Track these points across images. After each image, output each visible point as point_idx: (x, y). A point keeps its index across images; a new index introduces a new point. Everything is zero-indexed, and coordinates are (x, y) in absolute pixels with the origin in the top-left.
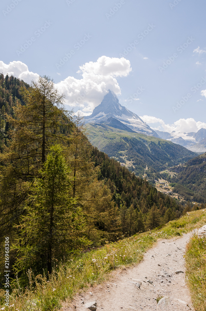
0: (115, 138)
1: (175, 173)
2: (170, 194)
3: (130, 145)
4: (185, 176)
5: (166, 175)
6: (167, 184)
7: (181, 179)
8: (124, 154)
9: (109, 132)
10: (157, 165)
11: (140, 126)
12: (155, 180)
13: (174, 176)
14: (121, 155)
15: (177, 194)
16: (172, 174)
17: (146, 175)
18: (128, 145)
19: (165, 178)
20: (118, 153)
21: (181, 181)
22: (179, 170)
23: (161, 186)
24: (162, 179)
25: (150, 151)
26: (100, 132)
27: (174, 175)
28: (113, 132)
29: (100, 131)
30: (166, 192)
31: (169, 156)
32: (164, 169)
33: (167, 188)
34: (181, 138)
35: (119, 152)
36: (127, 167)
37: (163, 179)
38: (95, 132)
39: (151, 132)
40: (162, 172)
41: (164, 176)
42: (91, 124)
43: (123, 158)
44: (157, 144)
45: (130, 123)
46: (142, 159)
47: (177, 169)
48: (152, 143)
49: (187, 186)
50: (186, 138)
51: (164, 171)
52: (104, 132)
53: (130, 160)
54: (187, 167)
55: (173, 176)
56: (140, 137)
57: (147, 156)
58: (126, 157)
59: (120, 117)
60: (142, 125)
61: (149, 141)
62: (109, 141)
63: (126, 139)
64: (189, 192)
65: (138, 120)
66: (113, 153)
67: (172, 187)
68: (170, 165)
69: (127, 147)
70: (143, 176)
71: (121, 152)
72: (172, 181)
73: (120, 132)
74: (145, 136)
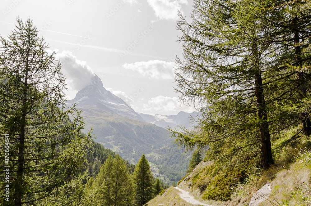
0: (101, 123)
1: (160, 155)
2: (157, 176)
3: (117, 130)
4: (169, 157)
7: (166, 160)
8: (111, 139)
9: (94, 117)
10: (144, 148)
11: (125, 110)
14: (108, 140)
15: (163, 175)
16: (157, 156)
17: (134, 159)
18: (115, 130)
20: (105, 138)
21: (166, 162)
24: (149, 162)
25: (136, 135)
27: (159, 157)
28: (99, 117)
29: (85, 116)
30: (153, 175)
32: (150, 152)
35: (106, 138)
40: (148, 155)
43: (110, 143)
44: (142, 128)
46: (129, 143)
47: (162, 151)
48: (138, 127)
50: (167, 120)
51: (150, 154)
53: (117, 145)
54: (170, 148)
55: (159, 158)
56: (126, 121)
57: (133, 139)
58: (113, 142)
59: (104, 101)
60: (127, 109)
61: (135, 125)
62: (95, 127)
63: (113, 124)
64: (173, 172)
65: (122, 104)
66: (100, 138)
67: (159, 168)
68: (155, 148)
69: (114, 131)
70: (131, 161)
71: (108, 137)
72: (157, 163)
73: (106, 116)
74: (130, 120)
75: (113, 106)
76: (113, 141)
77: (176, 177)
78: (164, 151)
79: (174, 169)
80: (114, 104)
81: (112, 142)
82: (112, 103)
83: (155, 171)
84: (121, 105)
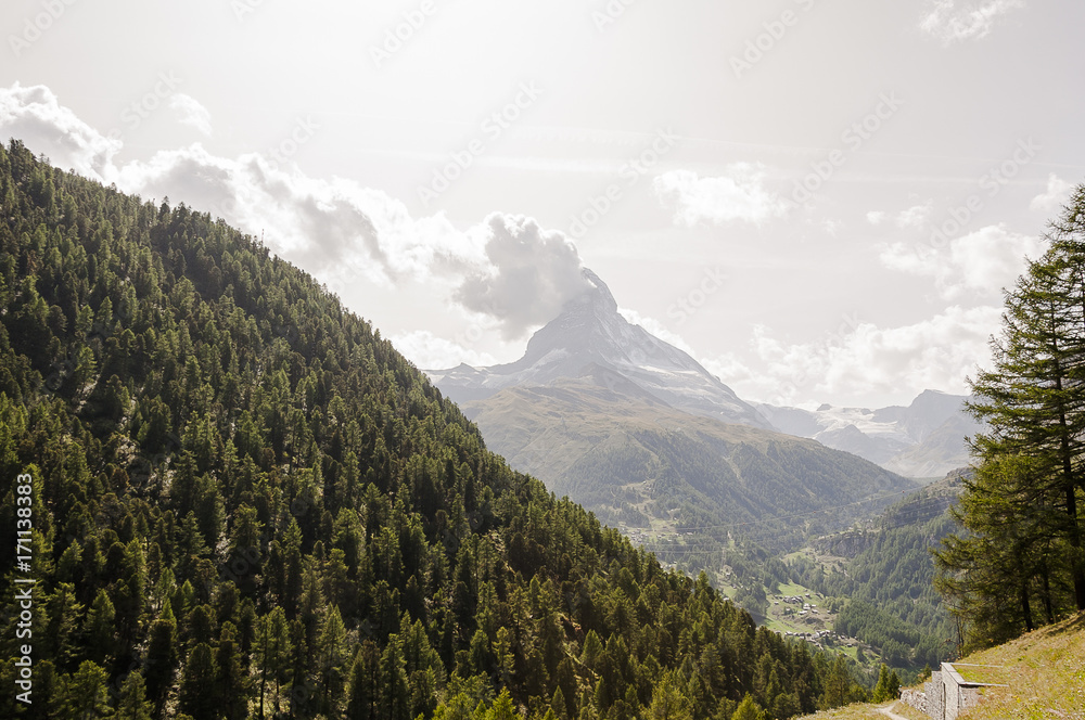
0: (607, 436)
1: (841, 559)
2: (827, 641)
3: (665, 458)
4: (877, 569)
5: (807, 566)
6: (814, 605)
7: (865, 578)
8: (644, 493)
9: (583, 414)
10: (772, 529)
11: (701, 392)
12: (765, 589)
13: (838, 569)
14: (632, 496)
15: (852, 641)
16: (829, 564)
17: (730, 568)
18: (655, 458)
19: (801, 578)
20: (620, 490)
21: (866, 587)
22: (853, 544)
23: (791, 612)
24: (791, 583)
25: (741, 480)
26: (551, 417)
27: (836, 566)
28: (600, 416)
29: (550, 413)
30: (809, 635)
31: (811, 494)
32: (796, 544)
33: (814, 616)
34: (852, 427)
35: (624, 488)
36: (656, 541)
37: (796, 582)
38: (532, 417)
39: (740, 409)
40: (790, 558)
41: (798, 575)
42: (518, 392)
43: (640, 507)
44: (765, 452)
45: (663, 384)
46: (710, 509)
47: (849, 542)
48: (747, 449)
49: (891, 605)
50: (868, 427)
51: (797, 554)
52: (565, 416)
53: (665, 516)
54: (884, 533)
55: (834, 570)
56: (701, 428)
57: (729, 497)
58: (651, 506)
59: (623, 362)
60: (705, 388)
61: (735, 441)
62: (585, 449)
63: (648, 437)
64: (899, 630)
65: (688, 369)
66: (602, 491)
67: (833, 611)
68: (817, 530)
69: (653, 465)
70: (720, 576)
71: (631, 486)
72: (830, 589)
73: (626, 413)
74: (716, 425)
75: (654, 378)
76: (650, 501)
77: (913, 652)
78: (856, 542)
79: (904, 617)
80: (656, 370)
81: (645, 503)
82: (649, 368)
83: (818, 621)
84: (684, 375)
